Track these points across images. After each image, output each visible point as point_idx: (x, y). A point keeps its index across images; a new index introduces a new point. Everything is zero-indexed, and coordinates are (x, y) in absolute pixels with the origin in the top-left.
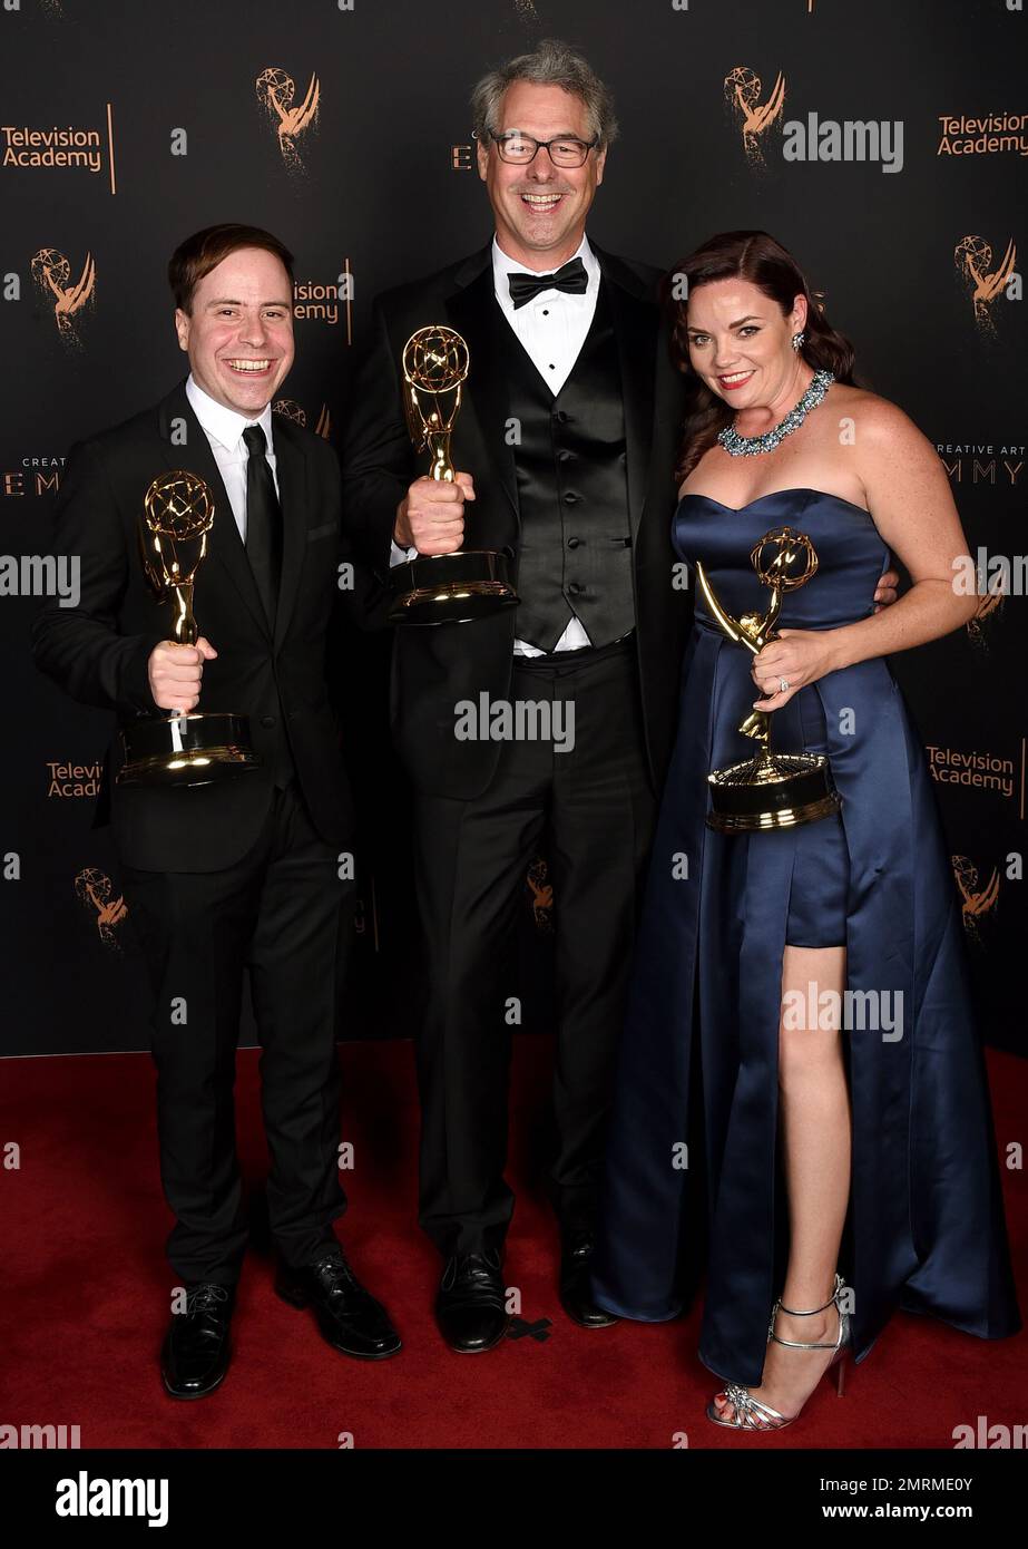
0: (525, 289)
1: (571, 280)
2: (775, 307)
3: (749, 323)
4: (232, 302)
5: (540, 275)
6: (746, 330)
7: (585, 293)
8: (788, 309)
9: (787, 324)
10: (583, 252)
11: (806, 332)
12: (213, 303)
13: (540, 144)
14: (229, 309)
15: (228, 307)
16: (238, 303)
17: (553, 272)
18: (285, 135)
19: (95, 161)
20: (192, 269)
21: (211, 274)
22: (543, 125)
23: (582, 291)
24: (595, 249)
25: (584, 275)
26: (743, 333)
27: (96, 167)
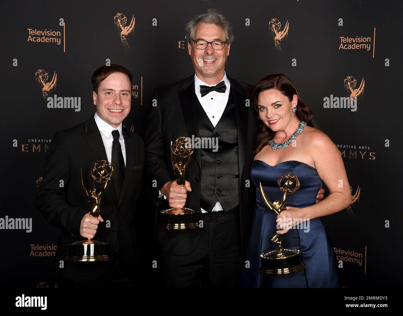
0: (205, 90)
1: (220, 88)
2: (286, 98)
3: (278, 103)
4: (111, 90)
5: (210, 86)
6: (277, 105)
7: (225, 92)
8: (291, 99)
9: (291, 104)
10: (225, 79)
11: (297, 107)
12: (104, 90)
13: (209, 43)
14: (109, 92)
15: (109, 91)
16: (113, 90)
17: (215, 85)
18: (123, 35)
19: (59, 41)
20: (99, 78)
21: (104, 80)
22: (209, 36)
23: (224, 92)
24: (228, 78)
25: (225, 87)
26: (276, 107)
27: (59, 43)
